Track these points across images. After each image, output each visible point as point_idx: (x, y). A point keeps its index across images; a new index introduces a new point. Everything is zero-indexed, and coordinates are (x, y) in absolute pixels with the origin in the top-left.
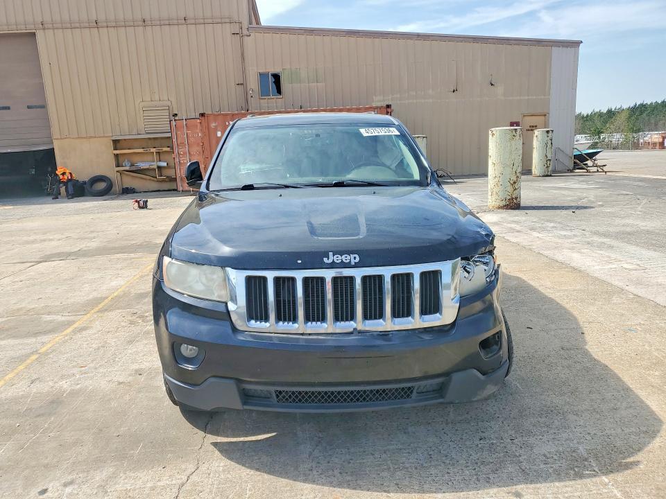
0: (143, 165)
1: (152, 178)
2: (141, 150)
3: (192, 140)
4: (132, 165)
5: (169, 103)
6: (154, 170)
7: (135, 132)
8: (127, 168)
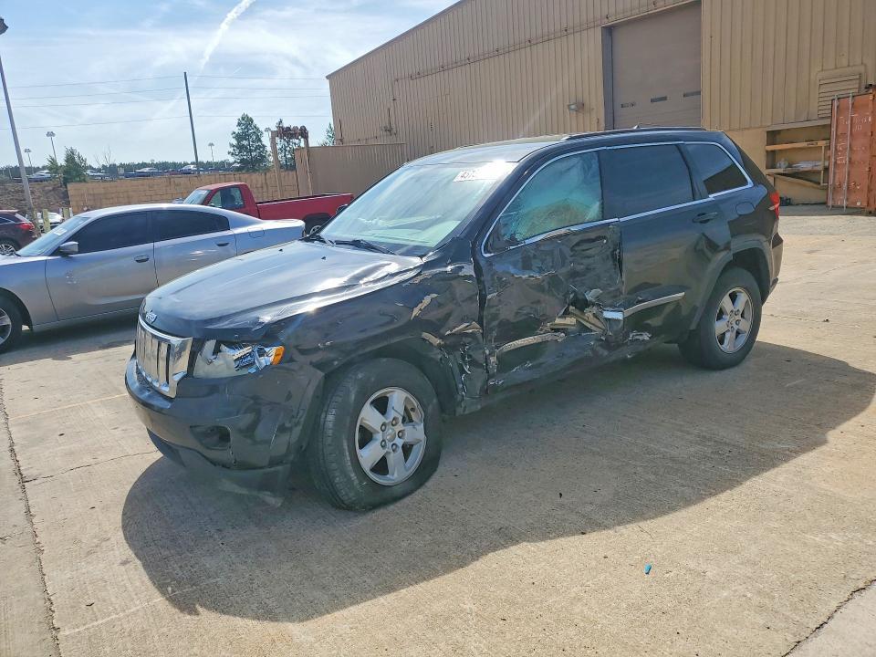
0: (805, 166)
1: (815, 185)
2: (804, 144)
3: (858, 128)
4: (790, 166)
5: (862, 69)
6: (819, 172)
7: (804, 117)
8: (781, 171)
